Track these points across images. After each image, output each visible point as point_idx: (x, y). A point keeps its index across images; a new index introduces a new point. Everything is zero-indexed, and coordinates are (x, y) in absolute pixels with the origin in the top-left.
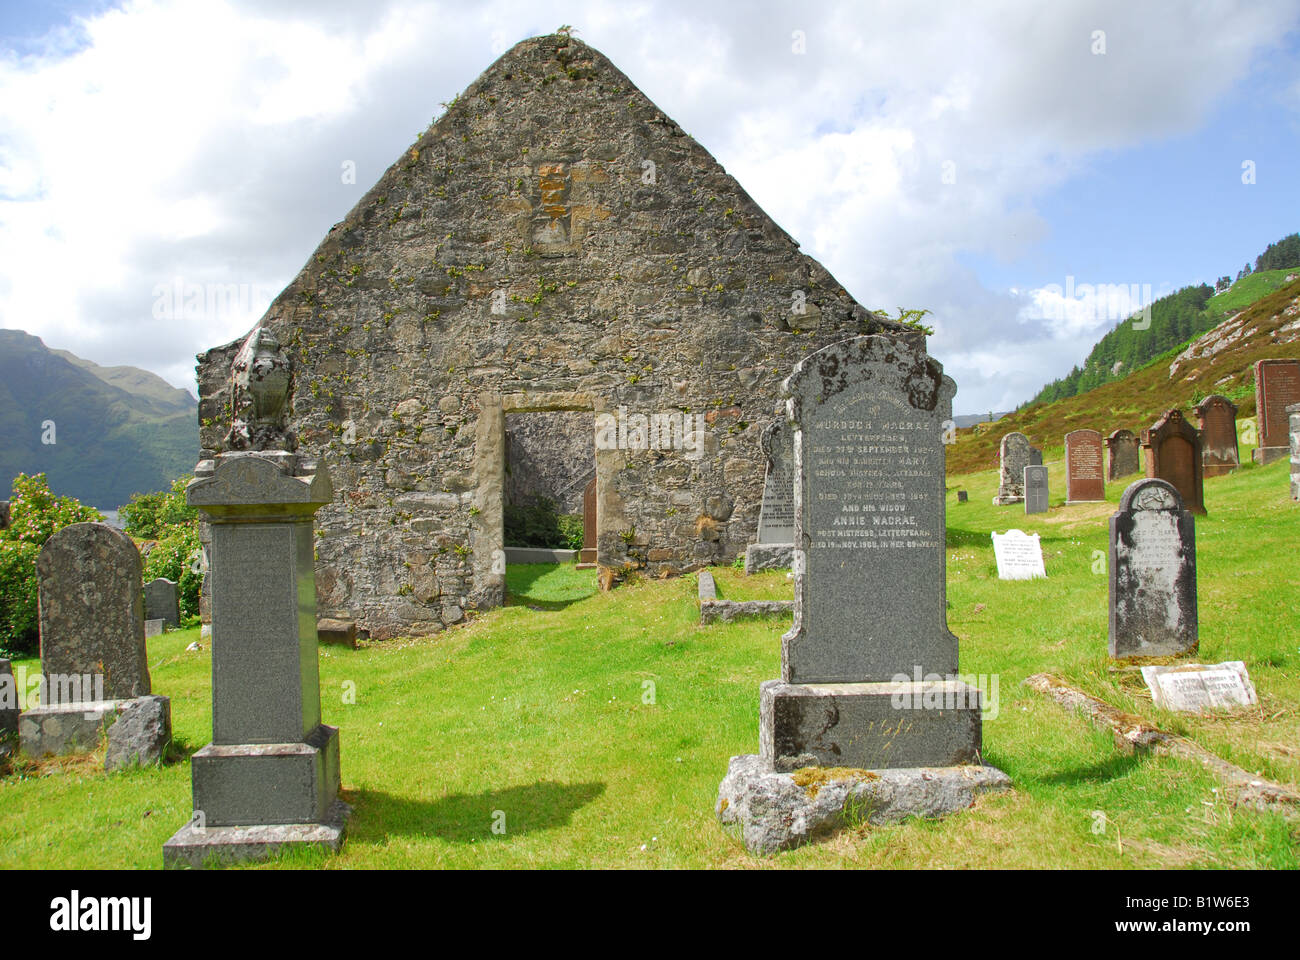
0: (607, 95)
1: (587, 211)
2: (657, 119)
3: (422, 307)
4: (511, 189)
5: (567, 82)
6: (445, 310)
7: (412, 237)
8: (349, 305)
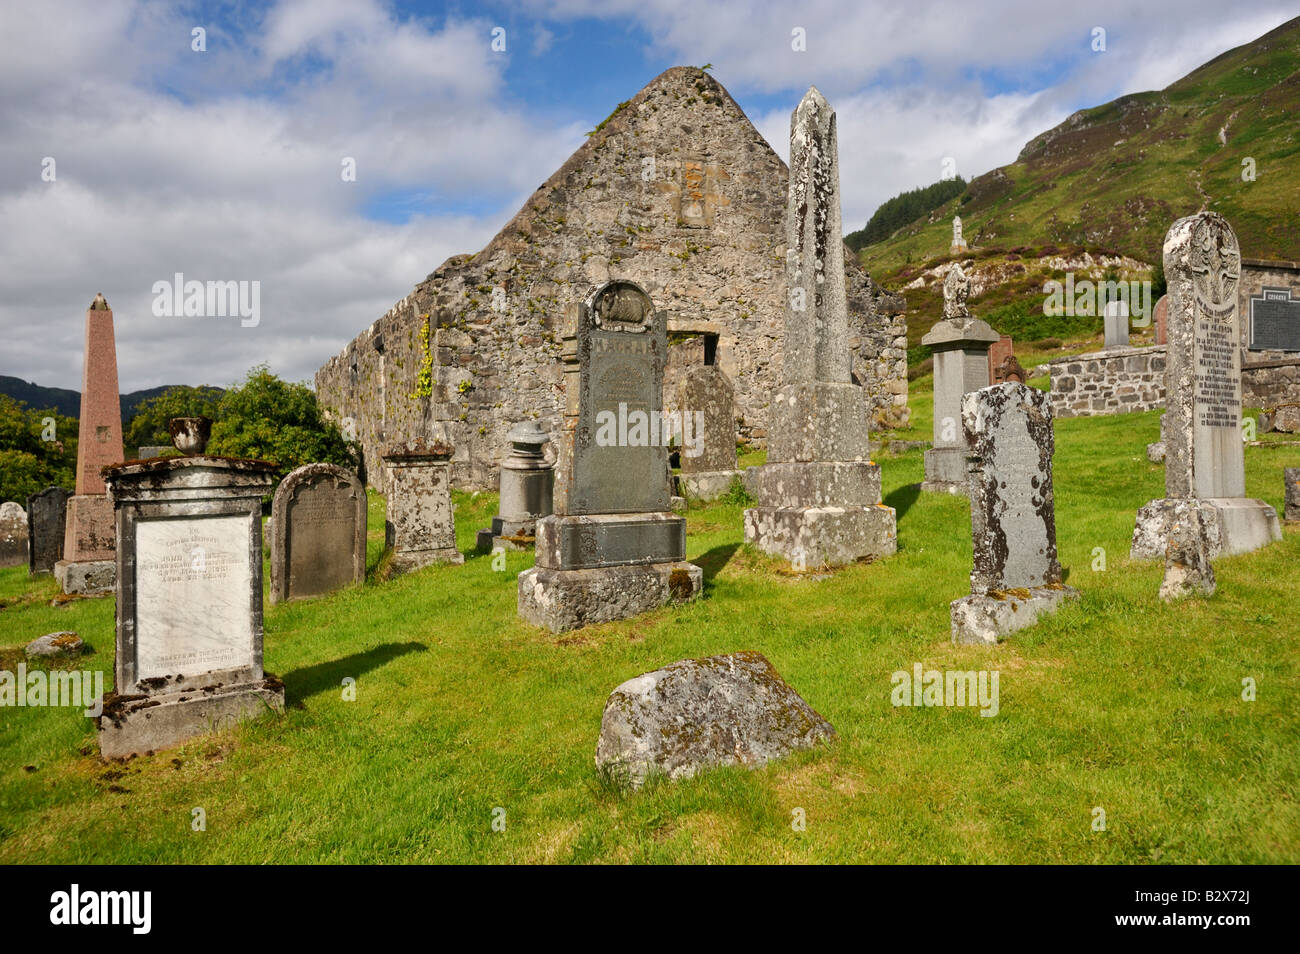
0: (728, 118)
1: (718, 200)
2: (758, 140)
3: (609, 253)
4: (667, 176)
5: (702, 103)
6: (623, 256)
7: (600, 201)
8: (555, 246)
